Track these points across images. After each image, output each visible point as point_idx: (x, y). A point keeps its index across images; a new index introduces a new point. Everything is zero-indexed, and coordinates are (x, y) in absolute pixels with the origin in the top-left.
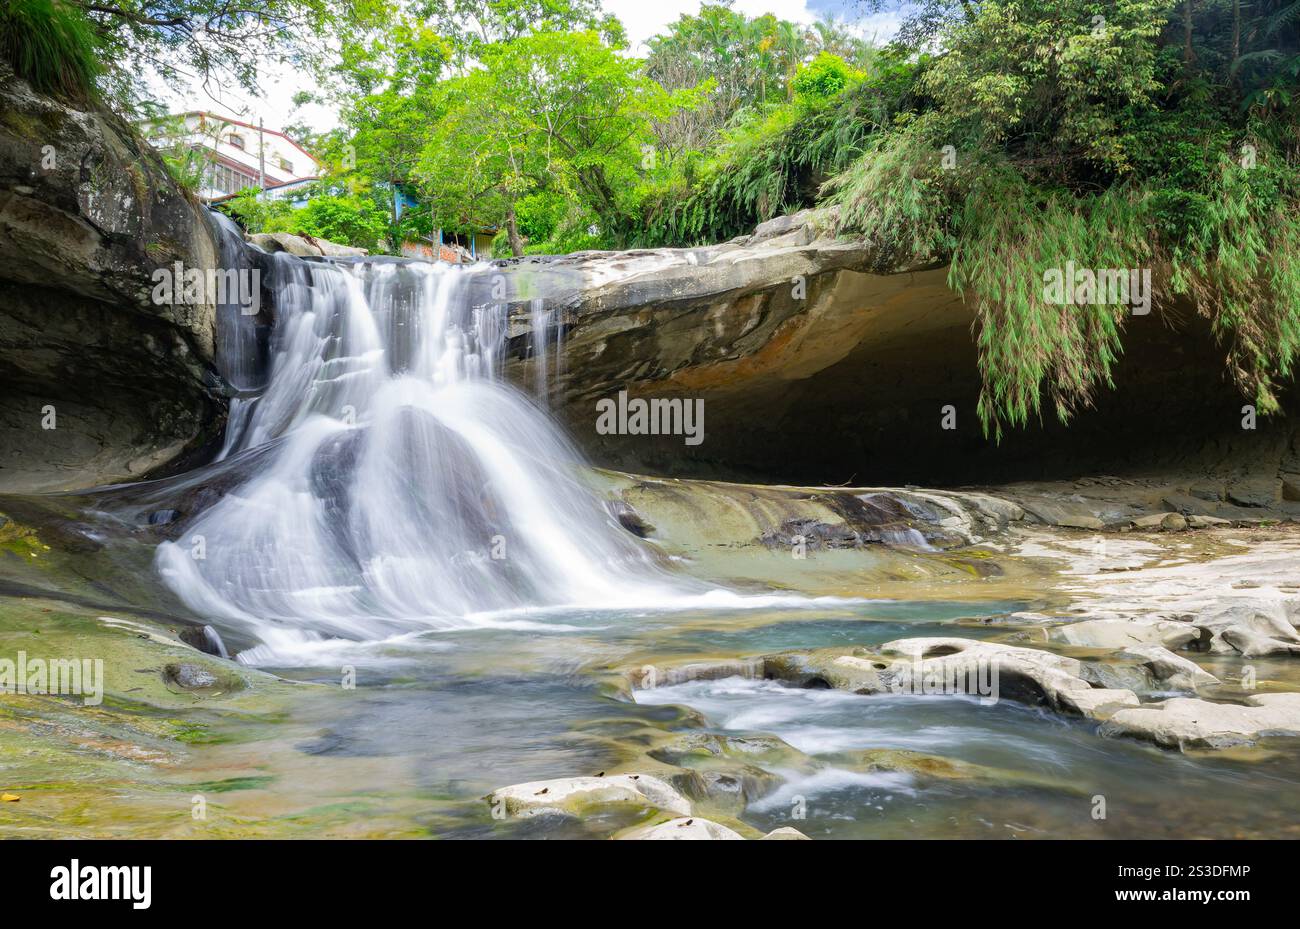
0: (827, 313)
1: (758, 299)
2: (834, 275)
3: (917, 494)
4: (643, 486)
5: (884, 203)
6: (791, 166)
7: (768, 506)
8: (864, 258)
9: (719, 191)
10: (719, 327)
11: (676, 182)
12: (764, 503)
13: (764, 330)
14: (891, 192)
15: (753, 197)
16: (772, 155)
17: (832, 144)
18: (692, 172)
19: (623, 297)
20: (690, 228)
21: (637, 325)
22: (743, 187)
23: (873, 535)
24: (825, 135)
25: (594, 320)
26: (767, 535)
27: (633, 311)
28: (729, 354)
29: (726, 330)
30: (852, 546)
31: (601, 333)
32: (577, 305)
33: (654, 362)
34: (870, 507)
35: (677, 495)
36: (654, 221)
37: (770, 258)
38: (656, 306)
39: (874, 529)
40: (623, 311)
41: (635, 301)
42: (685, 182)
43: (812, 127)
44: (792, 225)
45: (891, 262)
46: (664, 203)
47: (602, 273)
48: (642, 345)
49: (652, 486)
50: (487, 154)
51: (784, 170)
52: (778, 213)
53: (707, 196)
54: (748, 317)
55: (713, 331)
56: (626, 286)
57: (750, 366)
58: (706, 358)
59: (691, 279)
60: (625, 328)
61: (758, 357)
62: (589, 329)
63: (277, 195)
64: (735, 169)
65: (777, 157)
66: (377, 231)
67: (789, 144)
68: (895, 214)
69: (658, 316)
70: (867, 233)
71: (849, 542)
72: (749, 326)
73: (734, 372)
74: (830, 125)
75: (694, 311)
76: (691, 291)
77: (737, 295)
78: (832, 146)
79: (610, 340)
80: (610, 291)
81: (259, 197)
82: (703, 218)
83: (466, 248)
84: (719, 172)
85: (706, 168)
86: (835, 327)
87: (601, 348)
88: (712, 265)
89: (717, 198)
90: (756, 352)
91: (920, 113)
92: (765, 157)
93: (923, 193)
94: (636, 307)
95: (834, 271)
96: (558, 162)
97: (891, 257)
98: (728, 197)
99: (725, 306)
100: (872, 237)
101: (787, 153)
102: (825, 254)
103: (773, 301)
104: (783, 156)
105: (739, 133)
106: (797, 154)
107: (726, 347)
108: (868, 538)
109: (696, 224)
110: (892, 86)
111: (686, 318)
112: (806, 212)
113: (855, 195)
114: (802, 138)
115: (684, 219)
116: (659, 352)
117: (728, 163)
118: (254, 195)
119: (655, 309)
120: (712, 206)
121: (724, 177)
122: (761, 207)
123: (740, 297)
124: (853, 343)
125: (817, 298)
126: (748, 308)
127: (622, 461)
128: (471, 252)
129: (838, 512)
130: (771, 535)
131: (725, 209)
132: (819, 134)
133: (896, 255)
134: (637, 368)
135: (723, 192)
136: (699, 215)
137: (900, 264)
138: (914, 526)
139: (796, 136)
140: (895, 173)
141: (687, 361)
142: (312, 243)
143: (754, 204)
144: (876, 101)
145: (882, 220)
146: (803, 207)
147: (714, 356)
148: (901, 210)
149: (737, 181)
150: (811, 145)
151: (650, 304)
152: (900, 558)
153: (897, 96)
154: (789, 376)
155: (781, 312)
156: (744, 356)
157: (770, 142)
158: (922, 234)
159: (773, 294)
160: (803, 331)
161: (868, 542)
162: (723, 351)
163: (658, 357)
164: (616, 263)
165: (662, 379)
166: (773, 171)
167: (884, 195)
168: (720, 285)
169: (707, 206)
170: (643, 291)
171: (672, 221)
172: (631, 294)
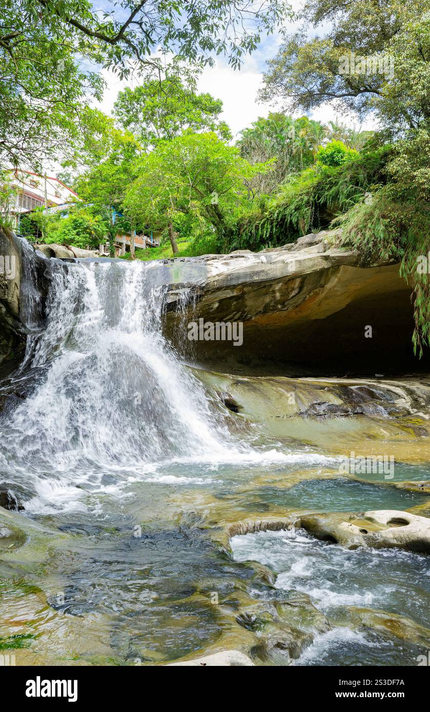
0: (334, 287)
1: (298, 281)
2: (338, 268)
3: (382, 386)
4: (237, 383)
5: (365, 231)
6: (316, 204)
7: (303, 394)
8: (355, 260)
9: (278, 216)
10: (278, 295)
11: (255, 210)
12: (301, 392)
13: (301, 296)
14: (369, 225)
15: (296, 220)
16: (306, 198)
17: (337, 193)
18: (264, 205)
19: (228, 281)
20: (263, 235)
21: (235, 294)
22: (291, 215)
23: (358, 410)
24: (334, 189)
25: (213, 292)
26: (302, 411)
27: (234, 287)
28: (283, 308)
29: (281, 296)
30: (347, 416)
31: (216, 298)
32: (204, 285)
33: (244, 312)
34: (358, 395)
35: (255, 388)
36: (244, 231)
37: (305, 260)
38: (244, 285)
39: (360, 406)
40: (227, 288)
41: (234, 283)
42: (260, 211)
43: (327, 184)
44: (316, 240)
45: (369, 261)
46: (250, 222)
47: (217, 268)
48: (238, 303)
49: (242, 383)
50: (158, 199)
51: (312, 206)
52: (309, 232)
53: (272, 219)
54: (293, 289)
55: (274, 297)
56: (229, 275)
57: (293, 314)
58: (271, 310)
59: (263, 271)
60: (228, 296)
61: (298, 309)
62: (210, 297)
63: (53, 211)
64: (287, 206)
65: (308, 200)
66: (103, 231)
67: (315, 193)
68: (371, 236)
69: (246, 289)
70: (355, 246)
71: (346, 414)
72: (293, 294)
73: (285, 316)
74: (336, 183)
75: (265, 287)
76: (263, 277)
77: (287, 279)
78: (338, 194)
79: (221, 301)
80: (221, 277)
81: (44, 212)
82: (269, 230)
83: (148, 236)
84: (278, 206)
85: (272, 204)
86: (339, 293)
87: (216, 305)
88: (274, 263)
89: (277, 219)
90: (297, 306)
91: (385, 184)
92: (302, 200)
93: (386, 226)
94: (234, 285)
95: (339, 266)
96: (194, 202)
97: (369, 259)
98: (283, 219)
99: (281, 284)
100: (358, 248)
101: (314, 197)
102: (333, 258)
103: (306, 281)
104: (312, 199)
105: (289, 186)
106: (319, 198)
107: (281, 304)
108: (356, 411)
109: (266, 234)
110: (369, 164)
111: (261, 290)
112: (324, 232)
113: (350, 227)
114: (322, 189)
115: (260, 230)
116: (246, 307)
117: (283, 202)
118: (42, 211)
119: (244, 286)
120: (275, 224)
121: (281, 210)
122: (301, 225)
123: (288, 280)
124: (348, 301)
125: (329, 279)
126: (293, 285)
127: (226, 361)
128: (150, 239)
129: (340, 397)
130: (304, 411)
131: (281, 226)
132: (330, 188)
133: (371, 258)
134: (235, 315)
135: (280, 217)
136: (267, 228)
137: (374, 263)
138: (381, 405)
139: (319, 189)
140: (371, 215)
141: (260, 312)
142: (69, 249)
143: (297, 223)
144: (361, 171)
145: (364, 239)
146: (322, 229)
147: (275, 309)
148: (374, 234)
149: (287, 212)
150: (326, 193)
151: (242, 284)
152: (373, 424)
153: (372, 169)
154: (314, 318)
155: (310, 286)
156: (290, 308)
157: (305, 191)
158: (385, 247)
159: (306, 278)
160: (322, 295)
161: (356, 413)
162: (279, 306)
163: (246, 309)
164: (224, 261)
165: (248, 320)
166: (306, 207)
167: (365, 227)
168: (278, 274)
169: (272, 223)
170: (238, 277)
171: (253, 231)
172: (232, 279)
